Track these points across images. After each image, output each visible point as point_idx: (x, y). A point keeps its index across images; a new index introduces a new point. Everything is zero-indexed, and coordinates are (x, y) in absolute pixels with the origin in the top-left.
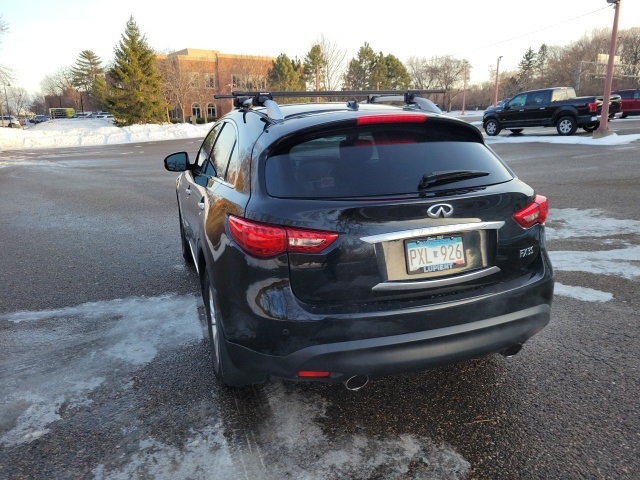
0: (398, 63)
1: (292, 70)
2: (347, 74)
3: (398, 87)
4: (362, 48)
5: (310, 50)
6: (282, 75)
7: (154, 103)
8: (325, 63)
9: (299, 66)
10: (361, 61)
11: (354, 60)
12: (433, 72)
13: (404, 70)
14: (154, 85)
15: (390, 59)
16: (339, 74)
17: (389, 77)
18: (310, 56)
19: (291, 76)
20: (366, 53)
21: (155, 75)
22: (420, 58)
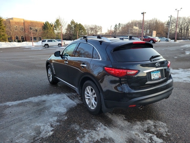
0: (82, 26)
1: (50, 26)
2: (67, 28)
3: (82, 33)
4: (72, 21)
5: (56, 20)
6: (47, 28)
7: (3, 35)
8: (61, 25)
9: (52, 25)
10: (71, 25)
11: (69, 25)
12: (92, 29)
13: (84, 28)
14: (3, 29)
15: (80, 25)
16: (65, 28)
17: (80, 30)
18: (56, 22)
19: (50, 28)
20: (73, 22)
21: (3, 26)
22: (88, 25)
